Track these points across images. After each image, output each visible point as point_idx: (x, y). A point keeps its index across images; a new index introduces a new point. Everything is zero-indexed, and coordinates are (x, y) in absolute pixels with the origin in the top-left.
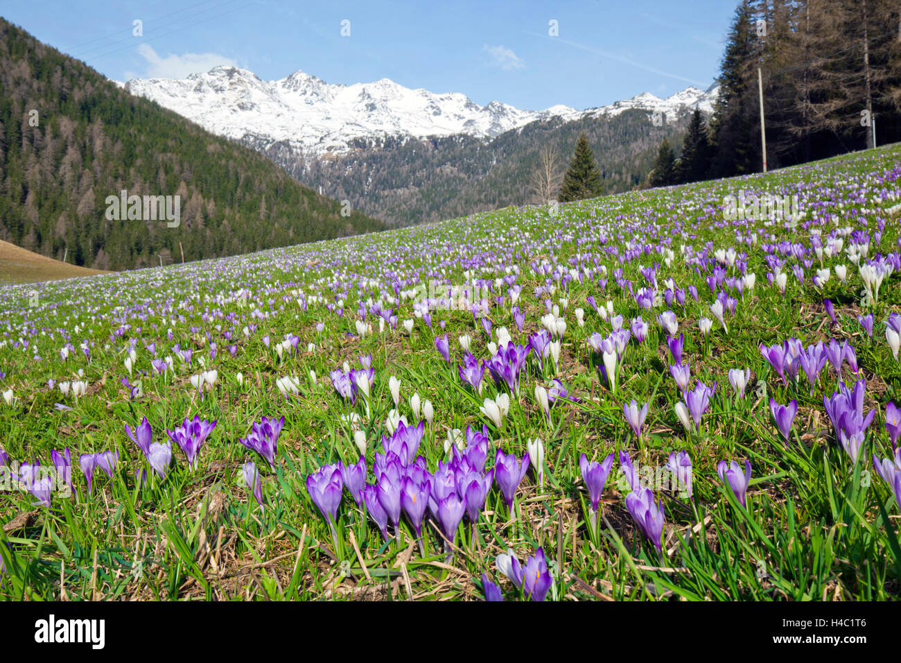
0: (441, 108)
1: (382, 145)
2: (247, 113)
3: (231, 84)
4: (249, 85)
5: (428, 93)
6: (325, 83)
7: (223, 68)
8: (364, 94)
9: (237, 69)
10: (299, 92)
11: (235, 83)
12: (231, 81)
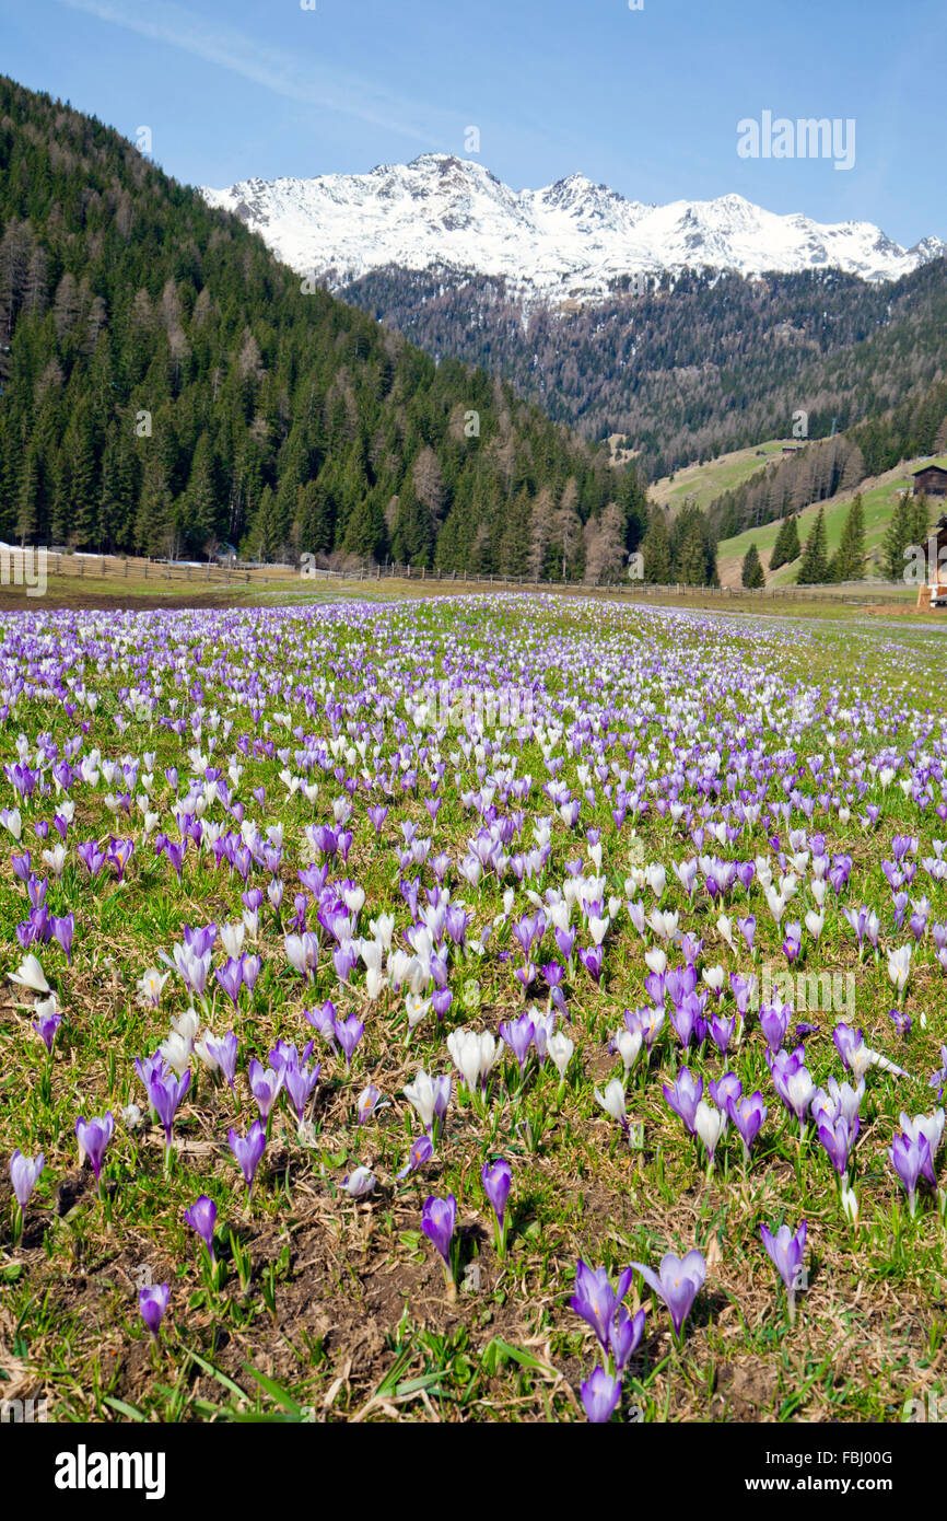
0: (829, 249)
1: (672, 287)
2: (457, 233)
3: (442, 184)
4: (473, 188)
5: (808, 222)
6: (620, 198)
7: (435, 157)
8: (689, 217)
9: (457, 159)
10: (571, 210)
11: (449, 183)
12: (445, 179)
